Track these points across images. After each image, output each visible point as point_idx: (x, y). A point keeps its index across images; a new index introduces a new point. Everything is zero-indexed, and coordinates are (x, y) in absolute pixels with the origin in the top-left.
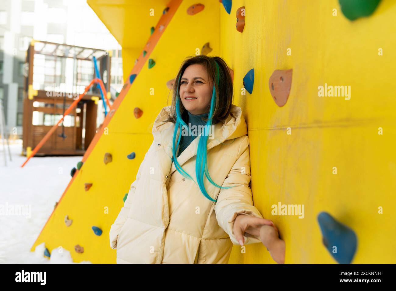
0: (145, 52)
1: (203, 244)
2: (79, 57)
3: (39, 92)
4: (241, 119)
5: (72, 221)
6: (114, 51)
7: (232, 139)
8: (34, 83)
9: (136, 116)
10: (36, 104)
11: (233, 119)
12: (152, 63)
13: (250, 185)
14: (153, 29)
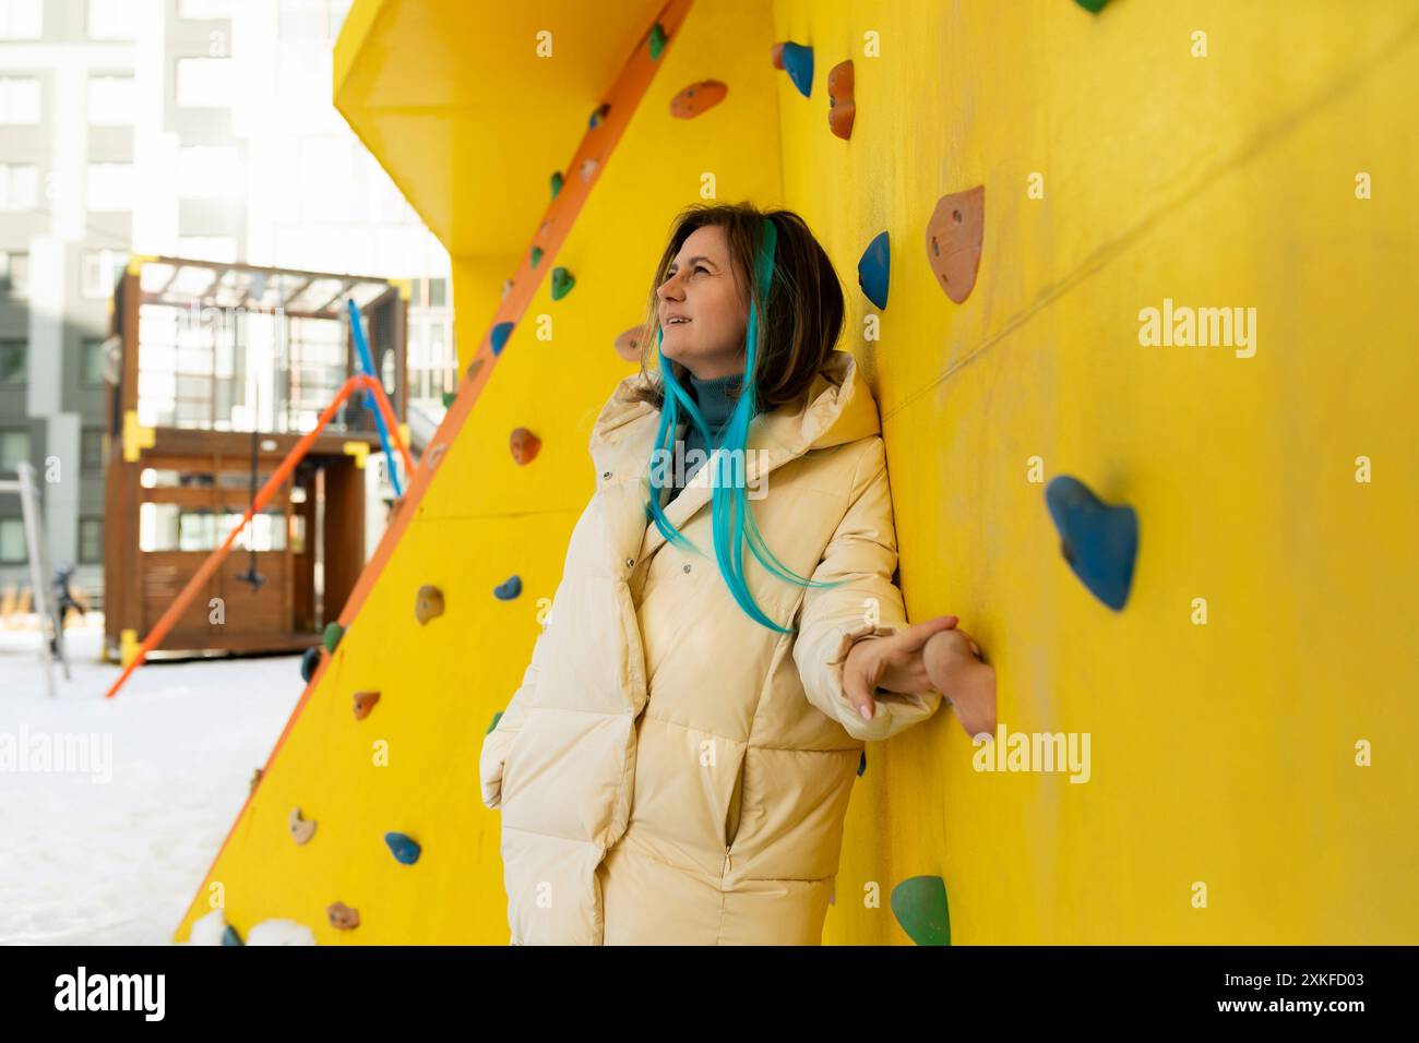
0: (538, 252)
1: (752, 761)
2: (295, 307)
3: (160, 433)
4: (855, 384)
5: (315, 824)
6: (416, 283)
7: (833, 447)
8: (141, 404)
9: (516, 457)
10: (149, 478)
11: (832, 388)
12: (565, 281)
13: (896, 579)
14: (558, 178)
